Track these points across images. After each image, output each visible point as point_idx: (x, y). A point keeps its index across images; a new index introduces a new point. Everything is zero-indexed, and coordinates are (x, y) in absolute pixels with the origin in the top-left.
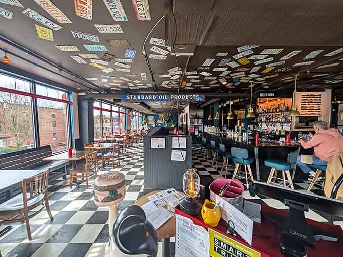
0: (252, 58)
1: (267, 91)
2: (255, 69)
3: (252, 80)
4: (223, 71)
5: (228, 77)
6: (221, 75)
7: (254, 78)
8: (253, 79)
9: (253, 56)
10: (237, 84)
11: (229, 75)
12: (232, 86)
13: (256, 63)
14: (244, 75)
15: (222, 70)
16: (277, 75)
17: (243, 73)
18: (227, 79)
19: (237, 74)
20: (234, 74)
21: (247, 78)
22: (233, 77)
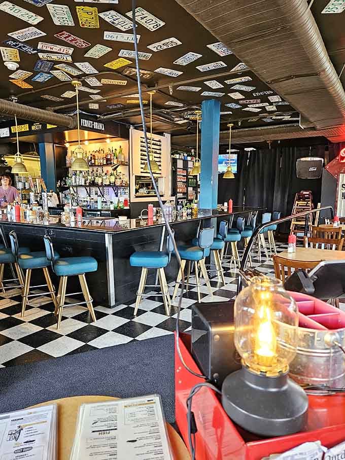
0: (108, 16)
1: (92, 115)
2: (98, 51)
3: (78, 77)
4: (27, 25)
5: (29, 50)
6: (15, 35)
7: (85, 75)
8: (82, 77)
9: (113, 12)
10: (41, 78)
11: (33, 43)
12: (27, 80)
13: (108, 35)
14: (70, 59)
15: (25, 19)
16: (125, 83)
17: (71, 51)
18: (22, 54)
19: (56, 48)
20: (47, 47)
21: (70, 70)
22: (40, 55)
